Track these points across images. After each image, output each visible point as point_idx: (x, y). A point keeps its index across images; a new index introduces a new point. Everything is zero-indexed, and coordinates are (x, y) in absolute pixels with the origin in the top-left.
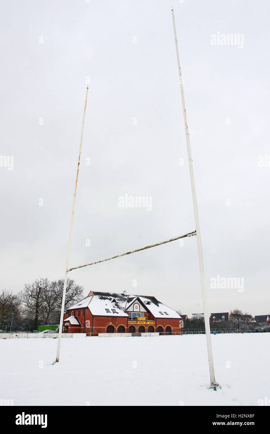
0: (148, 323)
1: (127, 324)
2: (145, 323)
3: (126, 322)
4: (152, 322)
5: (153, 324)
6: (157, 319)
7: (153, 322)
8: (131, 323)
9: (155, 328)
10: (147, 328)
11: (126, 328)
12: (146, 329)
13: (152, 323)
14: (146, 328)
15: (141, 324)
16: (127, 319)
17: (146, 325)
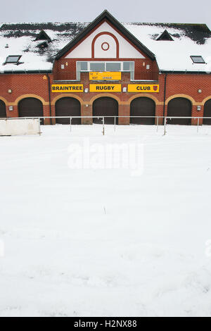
0: (132, 88)
1: (47, 93)
2: (117, 88)
3: (46, 87)
4: (147, 86)
5: (152, 90)
6: (169, 78)
7: (151, 86)
8: (63, 89)
9: (158, 103)
10: (128, 103)
11: (45, 103)
12: (124, 106)
13: (149, 88)
14: (125, 104)
15: (103, 91)
16: (49, 78)
17: (122, 95)
